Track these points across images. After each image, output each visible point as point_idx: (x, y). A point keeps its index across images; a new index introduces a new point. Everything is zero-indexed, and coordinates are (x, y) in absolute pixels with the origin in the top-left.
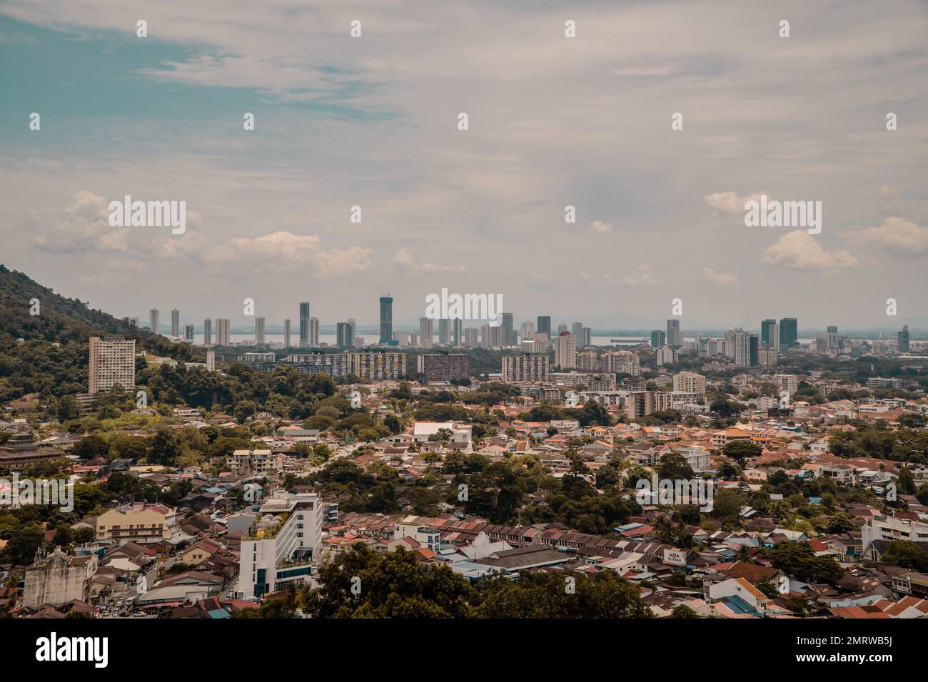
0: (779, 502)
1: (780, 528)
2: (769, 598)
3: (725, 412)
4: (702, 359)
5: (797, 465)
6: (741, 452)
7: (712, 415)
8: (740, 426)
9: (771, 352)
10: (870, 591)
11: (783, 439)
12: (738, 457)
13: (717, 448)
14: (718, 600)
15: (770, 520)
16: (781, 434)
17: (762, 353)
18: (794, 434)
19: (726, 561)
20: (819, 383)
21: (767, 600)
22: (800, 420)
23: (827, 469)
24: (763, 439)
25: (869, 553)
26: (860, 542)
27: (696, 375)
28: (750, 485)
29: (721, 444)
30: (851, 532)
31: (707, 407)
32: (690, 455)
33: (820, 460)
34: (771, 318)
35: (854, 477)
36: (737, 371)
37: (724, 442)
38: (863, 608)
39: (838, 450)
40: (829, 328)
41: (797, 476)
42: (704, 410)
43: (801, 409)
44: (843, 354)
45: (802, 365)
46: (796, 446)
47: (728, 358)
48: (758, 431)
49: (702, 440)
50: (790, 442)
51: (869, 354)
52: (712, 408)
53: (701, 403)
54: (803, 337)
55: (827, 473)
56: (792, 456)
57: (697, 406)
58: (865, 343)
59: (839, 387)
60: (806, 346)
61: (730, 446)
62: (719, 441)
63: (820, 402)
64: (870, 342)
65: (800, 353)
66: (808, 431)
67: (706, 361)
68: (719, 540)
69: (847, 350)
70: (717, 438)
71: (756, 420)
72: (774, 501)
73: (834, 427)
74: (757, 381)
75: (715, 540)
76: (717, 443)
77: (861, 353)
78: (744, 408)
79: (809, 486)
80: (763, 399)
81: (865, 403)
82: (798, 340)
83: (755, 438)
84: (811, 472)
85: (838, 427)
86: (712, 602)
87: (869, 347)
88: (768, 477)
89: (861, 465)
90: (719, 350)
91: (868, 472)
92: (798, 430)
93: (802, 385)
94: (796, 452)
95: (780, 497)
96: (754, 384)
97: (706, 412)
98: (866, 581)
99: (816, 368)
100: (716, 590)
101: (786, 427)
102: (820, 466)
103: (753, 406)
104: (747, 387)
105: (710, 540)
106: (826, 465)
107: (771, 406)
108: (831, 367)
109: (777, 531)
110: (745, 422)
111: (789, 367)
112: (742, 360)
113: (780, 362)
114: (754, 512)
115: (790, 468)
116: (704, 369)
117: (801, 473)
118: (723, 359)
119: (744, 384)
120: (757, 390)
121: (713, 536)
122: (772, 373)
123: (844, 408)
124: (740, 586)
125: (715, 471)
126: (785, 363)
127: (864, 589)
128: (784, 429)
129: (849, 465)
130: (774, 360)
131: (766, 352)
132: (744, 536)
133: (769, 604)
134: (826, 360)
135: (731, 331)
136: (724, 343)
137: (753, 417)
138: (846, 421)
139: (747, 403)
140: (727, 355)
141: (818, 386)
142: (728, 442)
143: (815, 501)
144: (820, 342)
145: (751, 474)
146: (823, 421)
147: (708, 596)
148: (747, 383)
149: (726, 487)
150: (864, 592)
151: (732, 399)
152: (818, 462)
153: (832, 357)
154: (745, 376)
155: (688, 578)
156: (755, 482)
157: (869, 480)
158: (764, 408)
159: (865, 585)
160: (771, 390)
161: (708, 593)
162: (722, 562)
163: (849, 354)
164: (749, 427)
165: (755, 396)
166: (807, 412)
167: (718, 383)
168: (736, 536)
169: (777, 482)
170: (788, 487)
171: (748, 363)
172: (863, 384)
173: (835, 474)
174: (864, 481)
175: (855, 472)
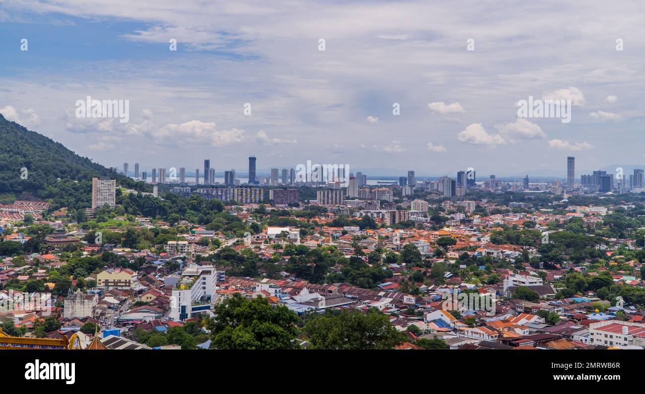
0: (464, 269)
1: (464, 283)
2: (457, 319)
3: (438, 221)
4: (427, 192)
5: (473, 249)
6: (446, 243)
7: (431, 223)
8: (446, 229)
9: (462, 189)
10: (506, 312)
11: (467, 236)
12: (444, 245)
13: (433, 241)
14: (431, 321)
15: (459, 279)
16: (467, 233)
17: (458, 189)
18: (473, 233)
19: (436, 301)
20: (486, 205)
21: (455, 320)
22: (476, 225)
23: (489, 251)
24: (457, 236)
25: (506, 294)
26: (503, 288)
27: (423, 201)
28: (450, 261)
29: (436, 239)
30: (498, 283)
31: (429, 219)
32: (419, 245)
33: (486, 246)
34: (462, 170)
35: (501, 254)
36: (445, 199)
37: (437, 238)
38: (502, 321)
39: (494, 241)
40: (491, 176)
41: (474, 255)
42: (427, 220)
43: (476, 220)
44: (498, 190)
45: (477, 196)
46: (474, 239)
47: (440, 192)
48: (455, 232)
49: (427, 237)
50: (471, 237)
51: (510, 190)
52: (431, 220)
53: (425, 216)
54: (478, 181)
55: (488, 253)
56: (472, 245)
57: (423, 218)
58: (508, 184)
59: (495, 207)
60: (480, 186)
61: (440, 240)
62: (435, 237)
63: (486, 215)
64: (511, 184)
65: (477, 189)
66: (480, 231)
67: (429, 194)
68: (433, 290)
69: (500, 188)
70: (434, 236)
71: (454, 226)
72: (462, 269)
73: (493, 229)
74: (455, 205)
75: (431, 290)
76: (433, 238)
77: (506, 189)
78: (448, 219)
79: (479, 260)
80: (458, 214)
81: (508, 216)
82: (476, 183)
83: (453, 236)
84: (481, 253)
85: (495, 229)
86: (428, 323)
87: (510, 186)
88: (459, 256)
89: (505, 248)
90: (435, 187)
91: (508, 252)
92: (475, 231)
93: (478, 207)
94: (474, 242)
95: (464, 266)
96: (453, 206)
97: (428, 221)
98: (504, 308)
99: (484, 197)
100: (430, 316)
101: (469, 229)
102: (485, 250)
103: (453, 218)
104: (450, 207)
105: (428, 290)
106: (488, 249)
107: (462, 218)
108: (492, 197)
109: (463, 284)
110: (448, 226)
111: (471, 197)
112: (447, 193)
113: (467, 194)
114: (451, 275)
115: (471, 251)
116: (427, 198)
117: (476, 253)
118: (438, 193)
119: (448, 206)
120: (455, 210)
121: (430, 288)
122: (463, 200)
123: (498, 219)
124: (442, 313)
125: (432, 254)
126: (469, 194)
127: (503, 311)
128: (468, 230)
129: (499, 249)
130: (463, 193)
131: (459, 189)
132: (446, 287)
133: (457, 322)
134: (490, 193)
135: (442, 178)
136: (438, 184)
137: (452, 224)
138: (498, 225)
139: (449, 217)
140: (439, 190)
141: (485, 207)
142: (439, 238)
143: (482, 268)
144: (487, 184)
145: (451, 255)
146: (487, 226)
147: (426, 320)
148: (450, 205)
149: (438, 262)
150: (502, 313)
151: (442, 214)
152: (485, 247)
153: (492, 191)
154: (449, 202)
155: (416, 311)
156: (453, 259)
157: (508, 256)
158: (458, 219)
159: (503, 309)
160: (461, 209)
161: (426, 318)
162: (434, 302)
163: (501, 190)
164: (450, 229)
165: (453, 213)
166: (480, 221)
167: (435, 206)
168: (442, 288)
169: (464, 258)
170: (469, 261)
171: (450, 195)
172: (507, 206)
173: (493, 253)
174: (506, 257)
175: (502, 252)
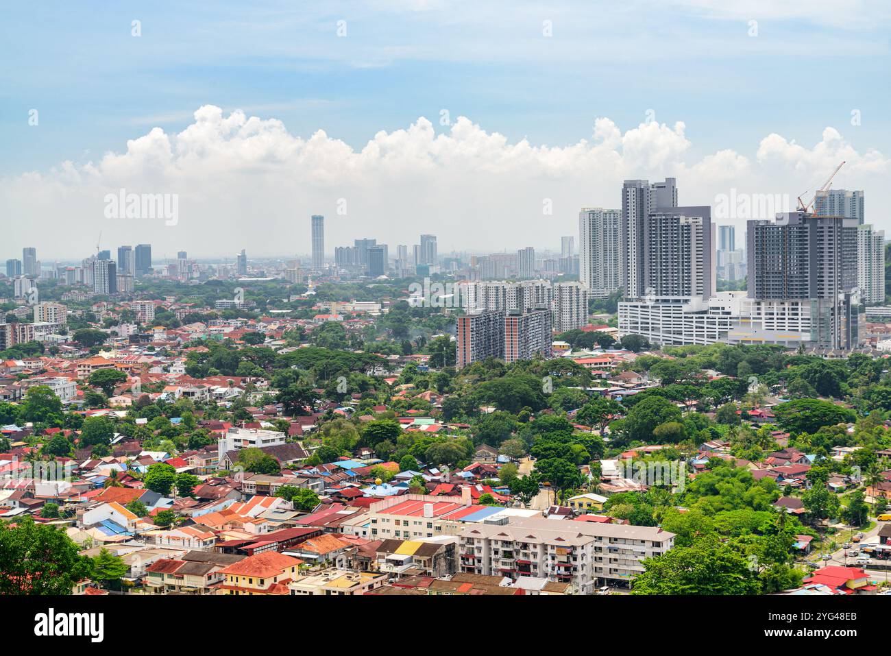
0: (144, 425)
1: (146, 450)
2: (139, 517)
3: (90, 341)
4: (61, 288)
5: (160, 387)
6: (108, 381)
7: (75, 345)
8: (103, 354)
9: (129, 279)
10: (224, 497)
11: (146, 364)
12: (103, 385)
13: (82, 378)
14: (92, 526)
15: (136, 443)
16: (143, 359)
17: (120, 280)
18: (155, 359)
19: (97, 487)
20: (173, 307)
21: (137, 519)
22: (159, 345)
23: (186, 390)
24: (125, 366)
25: (224, 464)
26: (217, 454)
27: (57, 304)
28: (116, 412)
29: (87, 373)
30: (208, 446)
31: (70, 337)
32: (57, 387)
33: (181, 381)
34: (127, 245)
35: (208, 395)
36: (97, 300)
37: (89, 371)
38: (220, 513)
39: (196, 372)
40: (179, 254)
41: (160, 400)
42: (66, 340)
43: (159, 335)
44: (192, 278)
45: (157, 290)
46: (157, 370)
47: (87, 287)
48: (121, 358)
49: (70, 373)
50: (152, 366)
51: (215, 278)
52: (76, 337)
53: (63, 333)
54: (156, 263)
55: (186, 394)
56: (154, 380)
57: (60, 337)
58: (210, 267)
59: (191, 311)
60: (159, 272)
61: (95, 375)
62: (84, 371)
63: (176, 325)
64: (215, 266)
65: (155, 278)
66: (167, 355)
67: (66, 291)
68: (89, 469)
69: (196, 275)
70: (82, 368)
71: (118, 348)
72: (140, 425)
73: (189, 349)
74: (117, 309)
75: (85, 469)
76: (82, 373)
77: (208, 277)
78: (106, 336)
79: (170, 408)
80: (124, 326)
81: (214, 324)
82: (152, 266)
83: (119, 366)
84: (173, 394)
85: (193, 349)
86: (86, 529)
87: (214, 271)
88: (133, 402)
89: (214, 383)
90: (78, 278)
91: (220, 390)
92: (156, 355)
93: (159, 310)
94: (157, 376)
95: (144, 421)
96: (114, 311)
97: (69, 341)
98: (221, 489)
99: (170, 293)
100: (88, 518)
101: (146, 352)
102: (180, 388)
103: (115, 334)
104: (108, 314)
105: (80, 469)
106: (185, 386)
107: (131, 333)
108: (183, 290)
109: (143, 454)
110: (108, 349)
111: (145, 293)
112: (101, 288)
113: (137, 289)
114: (121, 437)
115: (154, 391)
116: (63, 299)
117: (163, 396)
118: (82, 288)
119: (104, 312)
120: (117, 317)
121: (83, 465)
122: (131, 300)
123: (196, 330)
124: (112, 510)
125: (82, 402)
126: (142, 289)
127: (219, 496)
128: (146, 355)
129: (204, 384)
130: (130, 287)
131: (123, 279)
132: (113, 462)
133: (140, 522)
134: (178, 285)
135: (88, 259)
136: (82, 271)
137: (116, 344)
138: (200, 342)
139: (109, 331)
140: (85, 283)
141: (174, 310)
142: (94, 371)
143: (176, 422)
144: (172, 267)
145: (116, 401)
146: (179, 344)
147: (82, 524)
148: (108, 310)
149: (93, 416)
150: (220, 499)
151: (94, 327)
152: (177, 384)
153: (183, 281)
154: (105, 304)
155: (61, 508)
156: (121, 409)
157: (220, 397)
158: (125, 334)
159: (220, 492)
160: (129, 316)
161: (82, 521)
162: (93, 489)
163: (197, 278)
164: (112, 354)
165: (115, 323)
166: (165, 336)
167: (80, 312)
168: (105, 463)
169: (141, 407)
170: (152, 410)
171: (107, 290)
172: (213, 306)
173: (193, 394)
174: (217, 398)
175: (209, 390)
